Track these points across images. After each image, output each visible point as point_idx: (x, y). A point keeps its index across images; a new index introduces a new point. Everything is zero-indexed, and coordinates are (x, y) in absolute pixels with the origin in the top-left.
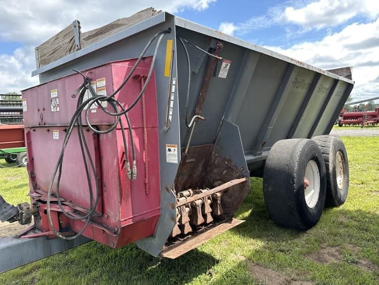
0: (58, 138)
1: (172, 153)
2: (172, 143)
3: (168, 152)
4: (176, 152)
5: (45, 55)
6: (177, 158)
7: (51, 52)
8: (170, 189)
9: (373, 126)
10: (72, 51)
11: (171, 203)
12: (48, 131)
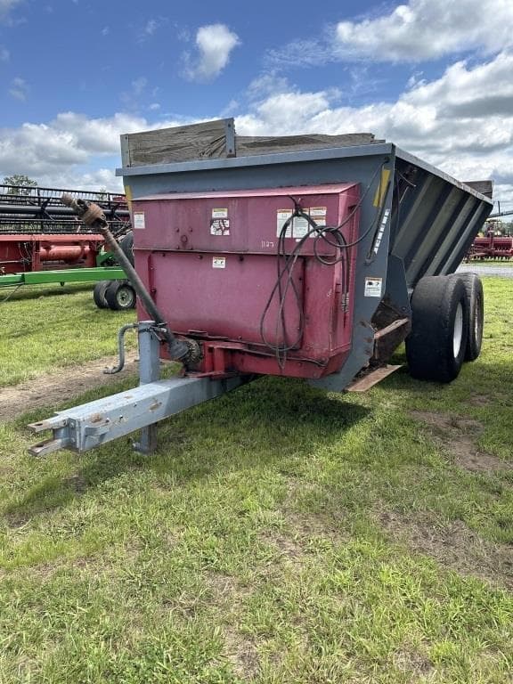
0: (223, 267)
1: (374, 286)
2: (375, 276)
3: (367, 286)
4: (380, 286)
5: (149, 149)
6: (380, 292)
7: (165, 148)
8: (366, 323)
9: (482, 261)
10: (216, 155)
11: (367, 337)
12: (201, 258)
